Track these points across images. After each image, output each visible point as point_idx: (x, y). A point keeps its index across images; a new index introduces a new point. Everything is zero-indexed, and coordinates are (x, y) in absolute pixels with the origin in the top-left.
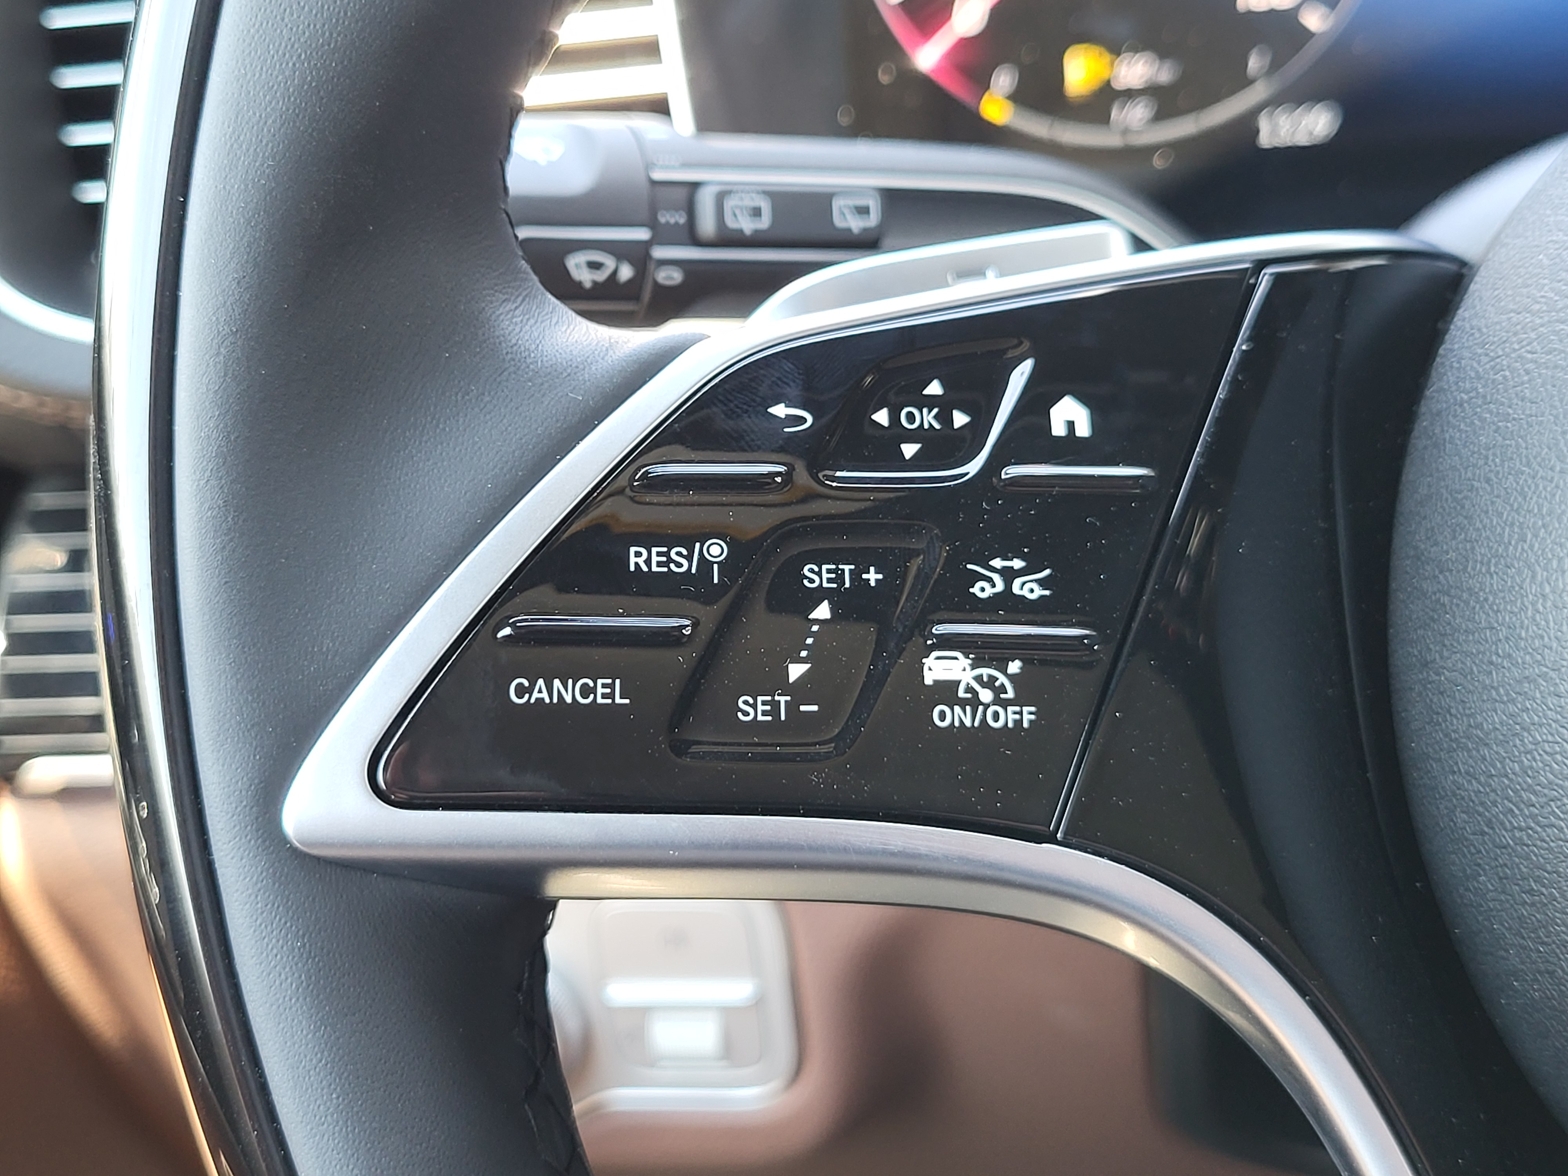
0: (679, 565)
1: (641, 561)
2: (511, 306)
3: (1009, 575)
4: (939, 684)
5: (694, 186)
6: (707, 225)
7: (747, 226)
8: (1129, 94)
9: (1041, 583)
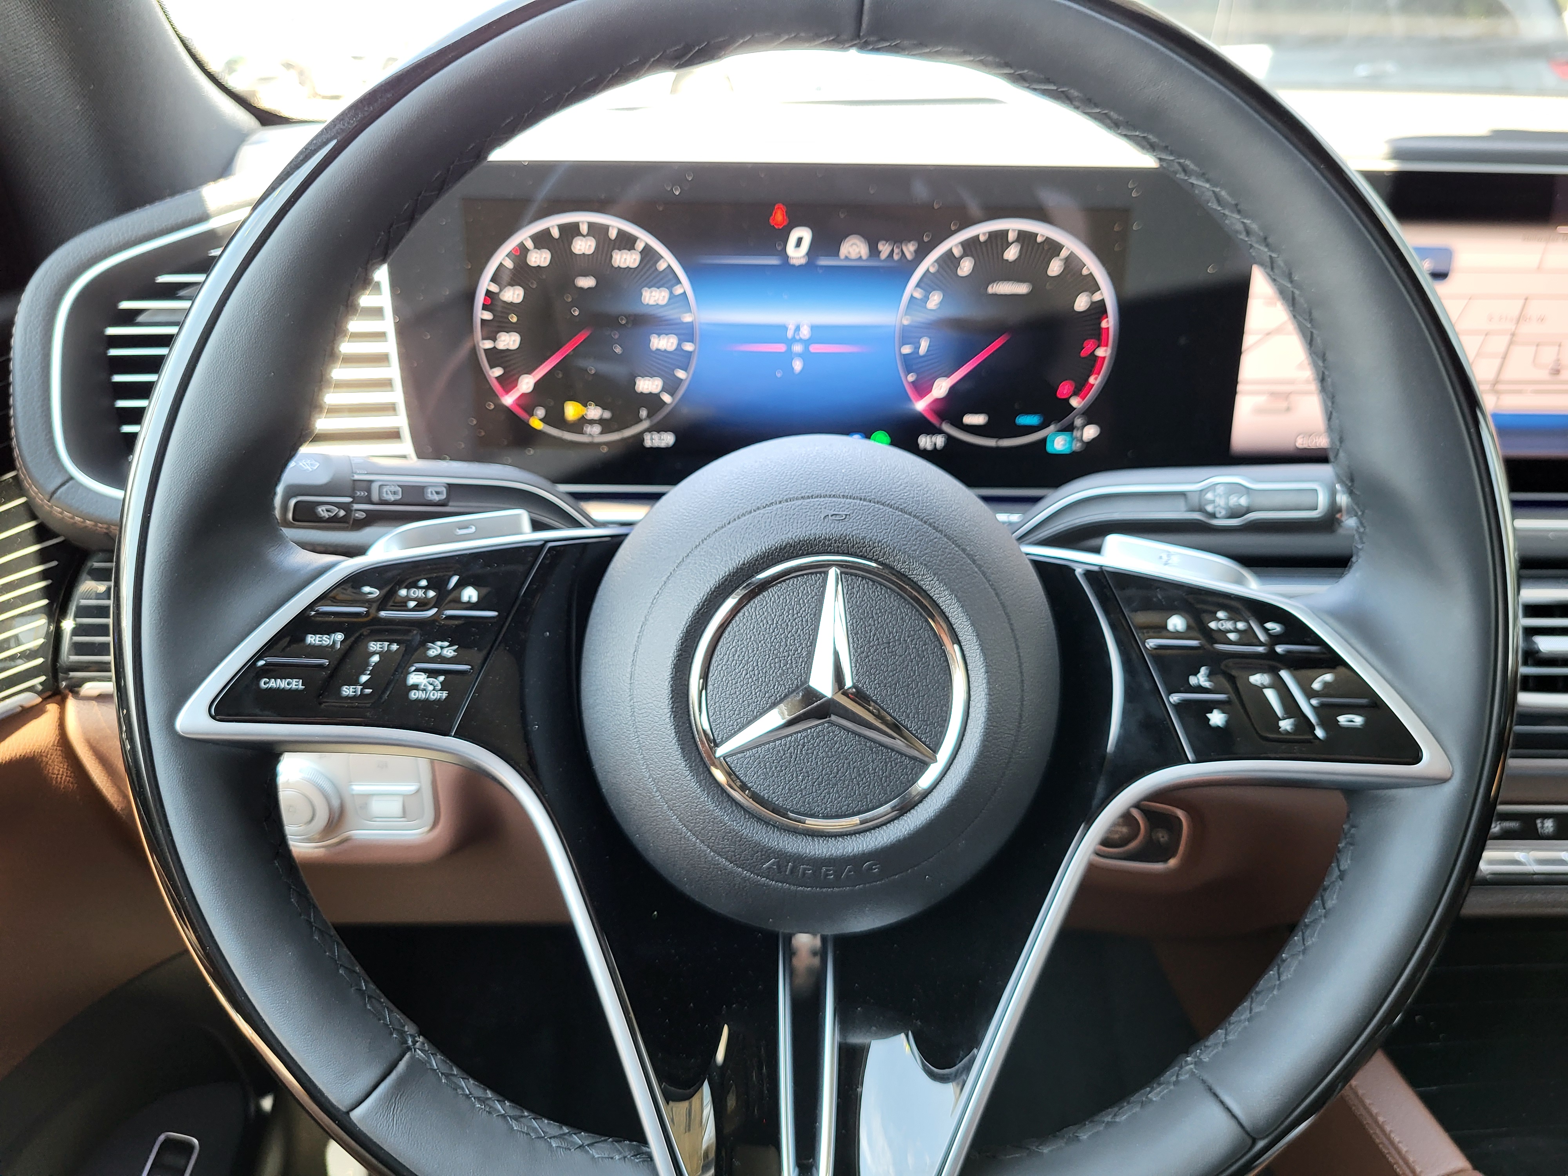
0: (326, 641)
1: (312, 640)
2: (273, 549)
3: (442, 648)
4: (412, 685)
5: (371, 482)
6: (375, 497)
7: (392, 498)
8: (592, 422)
9: (455, 651)
